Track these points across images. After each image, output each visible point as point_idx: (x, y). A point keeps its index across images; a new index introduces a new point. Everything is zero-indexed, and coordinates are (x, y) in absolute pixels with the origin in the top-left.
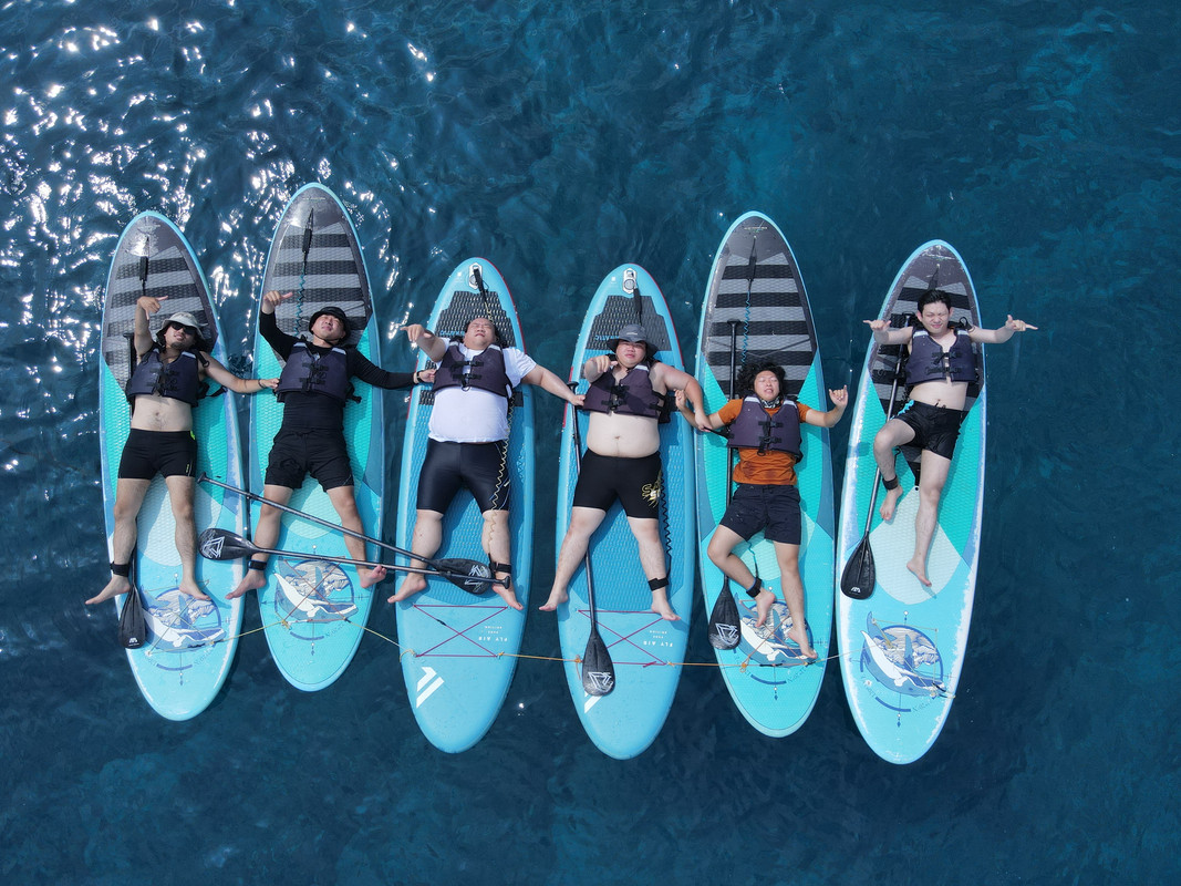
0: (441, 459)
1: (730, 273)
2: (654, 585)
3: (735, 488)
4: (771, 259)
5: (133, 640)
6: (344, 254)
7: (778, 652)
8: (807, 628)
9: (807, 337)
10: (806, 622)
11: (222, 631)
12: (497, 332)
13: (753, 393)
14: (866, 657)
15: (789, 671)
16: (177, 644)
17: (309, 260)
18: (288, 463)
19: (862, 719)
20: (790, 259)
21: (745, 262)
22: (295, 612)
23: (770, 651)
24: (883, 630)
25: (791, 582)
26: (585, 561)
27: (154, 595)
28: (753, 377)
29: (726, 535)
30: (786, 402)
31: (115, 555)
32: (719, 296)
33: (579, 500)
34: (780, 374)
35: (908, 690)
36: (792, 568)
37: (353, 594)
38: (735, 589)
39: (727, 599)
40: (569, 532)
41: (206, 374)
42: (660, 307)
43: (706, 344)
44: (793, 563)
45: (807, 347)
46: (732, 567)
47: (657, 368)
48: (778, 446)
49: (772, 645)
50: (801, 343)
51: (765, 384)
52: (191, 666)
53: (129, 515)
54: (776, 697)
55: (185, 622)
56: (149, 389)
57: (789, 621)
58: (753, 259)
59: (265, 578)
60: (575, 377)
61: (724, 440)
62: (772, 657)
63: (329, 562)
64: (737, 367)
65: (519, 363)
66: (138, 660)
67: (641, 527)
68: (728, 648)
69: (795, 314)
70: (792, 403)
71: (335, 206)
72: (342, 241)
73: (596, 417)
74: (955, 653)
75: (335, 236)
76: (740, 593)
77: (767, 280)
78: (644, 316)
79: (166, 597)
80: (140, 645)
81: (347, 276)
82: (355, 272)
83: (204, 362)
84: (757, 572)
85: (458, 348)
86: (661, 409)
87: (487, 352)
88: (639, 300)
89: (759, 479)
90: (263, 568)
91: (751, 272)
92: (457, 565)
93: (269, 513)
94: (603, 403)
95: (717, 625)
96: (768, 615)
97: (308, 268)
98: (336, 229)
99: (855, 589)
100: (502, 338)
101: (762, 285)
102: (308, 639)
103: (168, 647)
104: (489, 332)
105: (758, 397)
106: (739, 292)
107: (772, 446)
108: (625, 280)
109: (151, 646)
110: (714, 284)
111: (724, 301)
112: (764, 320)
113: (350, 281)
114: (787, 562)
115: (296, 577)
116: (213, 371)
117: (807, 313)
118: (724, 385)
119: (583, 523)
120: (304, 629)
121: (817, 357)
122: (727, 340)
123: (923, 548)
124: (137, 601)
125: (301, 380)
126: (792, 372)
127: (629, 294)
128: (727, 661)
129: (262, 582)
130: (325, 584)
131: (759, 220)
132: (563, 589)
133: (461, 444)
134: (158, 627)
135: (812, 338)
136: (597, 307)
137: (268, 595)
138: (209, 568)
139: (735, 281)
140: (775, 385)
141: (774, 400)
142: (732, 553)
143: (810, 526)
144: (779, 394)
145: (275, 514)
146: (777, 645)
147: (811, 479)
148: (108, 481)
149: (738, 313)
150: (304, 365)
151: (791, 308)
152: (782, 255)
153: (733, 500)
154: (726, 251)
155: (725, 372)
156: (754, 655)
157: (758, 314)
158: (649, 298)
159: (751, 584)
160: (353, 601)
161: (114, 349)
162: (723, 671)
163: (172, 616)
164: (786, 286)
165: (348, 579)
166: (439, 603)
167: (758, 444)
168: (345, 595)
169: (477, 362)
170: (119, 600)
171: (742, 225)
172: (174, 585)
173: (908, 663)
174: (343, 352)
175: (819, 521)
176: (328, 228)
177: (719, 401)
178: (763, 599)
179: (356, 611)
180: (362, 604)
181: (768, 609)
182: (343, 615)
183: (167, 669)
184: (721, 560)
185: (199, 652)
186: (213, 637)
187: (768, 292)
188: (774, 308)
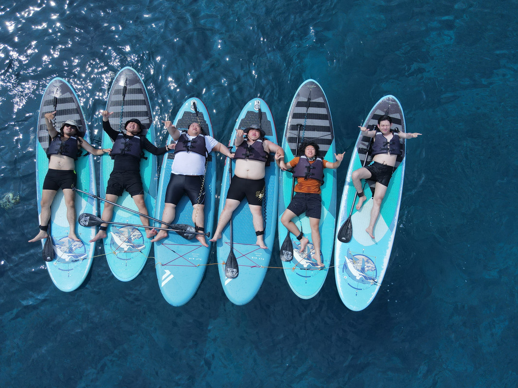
0: (176, 182)
1: (299, 104)
2: (258, 233)
3: (295, 194)
4: (317, 99)
5: (49, 258)
6: (141, 97)
7: (308, 264)
8: (321, 255)
9: (330, 133)
10: (321, 252)
11: (86, 255)
12: (202, 129)
13: (304, 154)
14: (345, 266)
15: (312, 272)
16: (67, 260)
17: (125, 99)
18: (116, 185)
19: (341, 292)
20: (325, 100)
21: (306, 100)
22: (119, 248)
23: (305, 263)
24: (353, 256)
25: (316, 235)
26: (230, 222)
27: (58, 239)
28: (305, 148)
29: (289, 213)
30: (318, 159)
31: (42, 222)
32: (294, 113)
33: (229, 196)
34: (317, 148)
35: (361, 281)
36: (316, 228)
37: (143, 241)
38: (292, 237)
39: (288, 241)
40: (224, 209)
41: (81, 146)
42: (269, 117)
43: (288, 133)
44: (317, 226)
45: (329, 137)
46: (291, 226)
47: (266, 142)
48: (313, 177)
49: (306, 261)
50: (327, 135)
51: (310, 151)
52: (73, 269)
53: (47, 205)
54: (306, 283)
55: (71, 251)
56: (56, 152)
57: (314, 251)
58: (309, 99)
59: (107, 234)
60: (231, 145)
61: (292, 174)
62: (305, 266)
63: (133, 227)
64: (300, 144)
65: (211, 142)
66: (51, 267)
67: (254, 209)
68: (287, 261)
69: (325, 123)
70: (320, 159)
71: (137, 76)
72: (139, 91)
73: (239, 161)
74: (382, 267)
75: (136, 89)
76: (294, 238)
77: (315, 109)
78: (262, 121)
79: (63, 240)
80: (51, 260)
81: (142, 106)
82: (145, 105)
83: (80, 141)
85: (185, 135)
86: (268, 159)
87: (198, 137)
88: (261, 114)
89: (304, 190)
90: (105, 229)
92: (181, 227)
93: (108, 206)
94: (243, 155)
95: (284, 251)
96: (305, 248)
97: (125, 103)
98: (137, 86)
99: (343, 238)
100: (204, 131)
101: (312, 110)
102: (124, 259)
103: (64, 261)
104: (198, 129)
105: (306, 156)
106: (303, 112)
107: (310, 176)
108: (255, 105)
109: (56, 261)
110: (292, 109)
111: (296, 116)
112: (312, 125)
113: (143, 108)
114: (314, 226)
115: (119, 233)
116: (84, 145)
117: (330, 123)
118: (293, 151)
119: (230, 206)
120: (122, 255)
121: (334, 141)
122: (296, 132)
123: (373, 223)
124: (50, 242)
125: (120, 149)
126: (322, 147)
127: (256, 110)
128: (287, 267)
129: (105, 236)
130: (132, 236)
131: (313, 83)
132: (220, 233)
133: (186, 176)
134: (59, 252)
135: (332, 134)
136: (243, 115)
137: (107, 242)
138: (81, 229)
139: (301, 108)
140: (314, 151)
141: (312, 158)
142: (291, 221)
143: (326, 212)
144: (315, 156)
145: (111, 206)
146: (308, 261)
147: (327, 193)
148: (39, 191)
149: (302, 121)
150: (122, 143)
151: (324, 121)
152: (321, 98)
153: (293, 198)
154: (298, 95)
155: (294, 146)
156: (298, 264)
157: (310, 122)
158: (265, 113)
159: (298, 234)
160: (143, 244)
161: (43, 136)
162: (284, 271)
163: (65, 248)
164: (322, 111)
165: (142, 234)
166: (173, 243)
167: (304, 175)
168: (140, 241)
169: (194, 141)
170: (43, 241)
171: (306, 85)
172: (66, 235)
173: (363, 270)
174: (139, 138)
175: (330, 210)
176: (134, 86)
177: (291, 157)
178: (303, 241)
179: (145, 248)
180: (147, 245)
181: (305, 246)
183: (63, 270)
184: (286, 223)
185: (76, 263)
186: (82, 257)
187: (315, 113)
188: (316, 120)
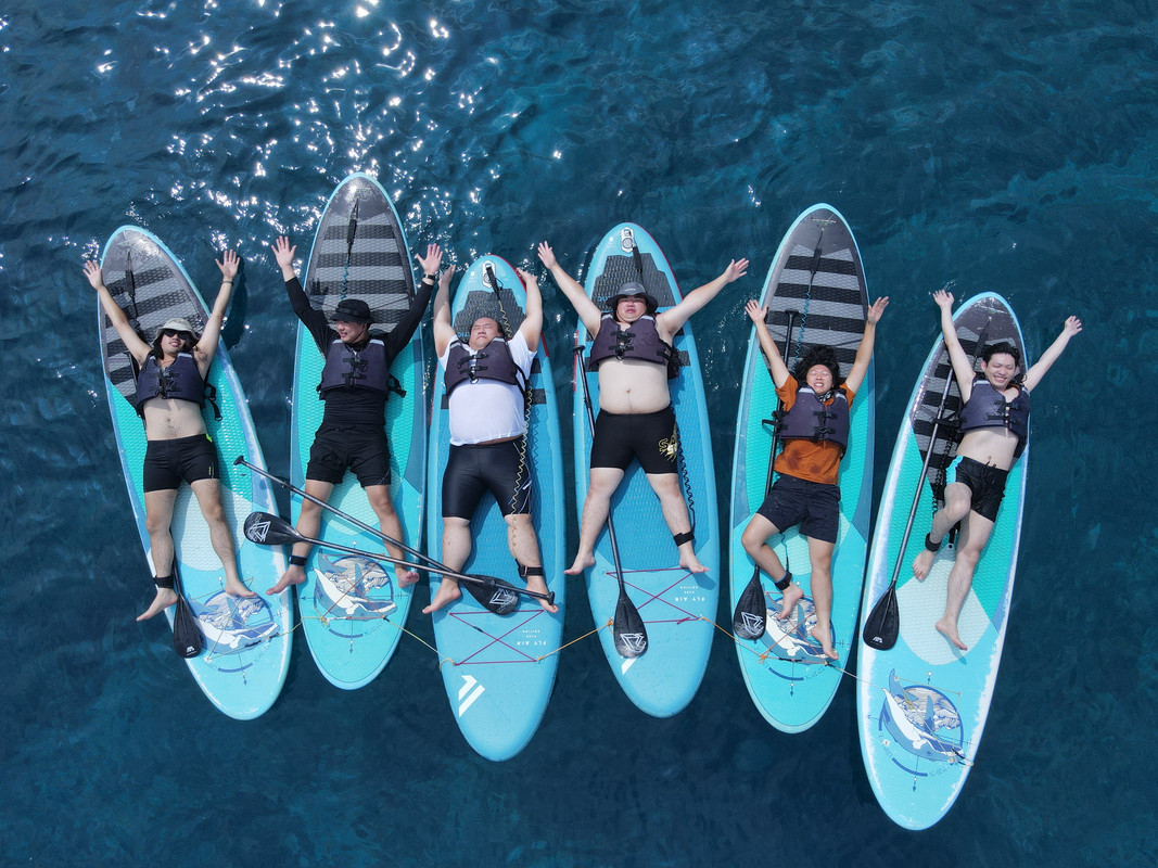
1: (793, 263)
2: (680, 539)
3: (775, 478)
4: (837, 253)
6: (388, 246)
7: (798, 648)
8: (831, 627)
11: (275, 626)
15: (808, 668)
17: (353, 251)
18: (329, 458)
20: (855, 256)
21: (810, 253)
22: (334, 609)
23: (791, 646)
25: (821, 580)
27: (201, 602)
29: (763, 524)
30: (837, 394)
31: (156, 570)
32: (779, 284)
34: (835, 371)
36: (825, 566)
37: (392, 592)
39: (756, 590)
40: (589, 494)
44: (827, 560)
46: (764, 557)
48: (831, 437)
49: (794, 640)
51: (819, 377)
53: (162, 529)
54: (792, 693)
57: (813, 618)
58: (818, 252)
59: (305, 573)
62: (792, 653)
64: (792, 359)
67: (663, 482)
68: (751, 638)
69: (853, 312)
70: (843, 397)
71: (381, 196)
72: (387, 232)
75: (380, 227)
76: (768, 586)
77: (830, 274)
81: (392, 268)
82: (400, 264)
84: (788, 565)
90: (302, 563)
91: (815, 264)
93: (310, 509)
95: (743, 614)
97: (350, 259)
98: (381, 220)
99: (877, 639)
101: (824, 279)
102: (347, 637)
106: (801, 283)
107: (825, 436)
109: (208, 653)
110: (775, 272)
111: (783, 290)
112: (822, 314)
113: (394, 273)
114: (821, 560)
115: (335, 573)
119: (602, 484)
120: (343, 626)
122: (783, 329)
123: (955, 609)
128: (748, 654)
129: (302, 578)
130: (365, 581)
131: (827, 213)
132: (589, 551)
137: (307, 592)
139: (797, 271)
140: (828, 379)
141: (825, 393)
142: (766, 543)
145: (315, 510)
146: (799, 641)
147: (852, 482)
149: (797, 304)
150: (345, 361)
152: (848, 251)
154: (793, 243)
156: (774, 648)
157: (817, 307)
159: (781, 577)
160: (391, 600)
164: (848, 282)
165: (388, 576)
166: (475, 609)
167: (812, 434)
168: (384, 593)
169: (482, 355)
171: (811, 216)
173: (928, 726)
175: (855, 523)
176: (373, 219)
178: (790, 594)
179: (395, 610)
180: (402, 603)
181: (795, 603)
182: (382, 614)
184: (755, 549)
187: (830, 285)
188: (833, 303)
